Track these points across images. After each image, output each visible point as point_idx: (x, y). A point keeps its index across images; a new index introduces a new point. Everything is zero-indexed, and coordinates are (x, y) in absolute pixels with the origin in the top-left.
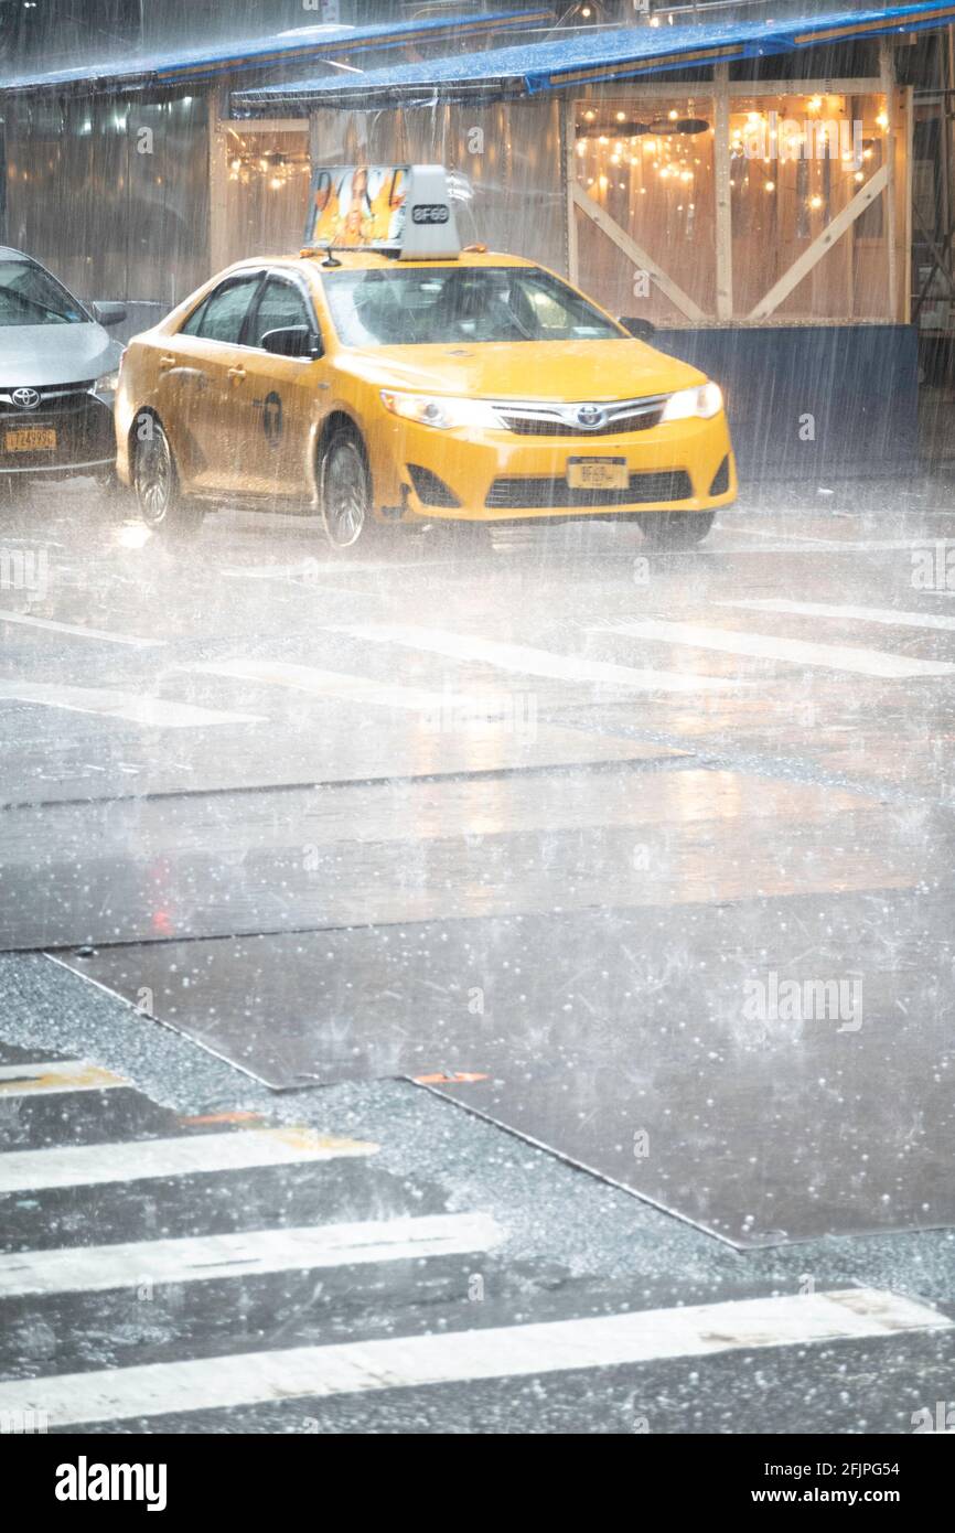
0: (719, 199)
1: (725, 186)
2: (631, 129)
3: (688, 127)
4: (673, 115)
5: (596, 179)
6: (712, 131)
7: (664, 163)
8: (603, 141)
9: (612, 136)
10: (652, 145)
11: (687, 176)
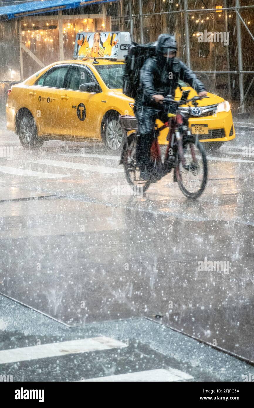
0: (60, 47)
1: (62, 43)
2: (36, 28)
3: (51, 27)
4: (48, 24)
5: (27, 42)
6: (58, 28)
7: (45, 37)
8: (29, 31)
9: (31, 30)
10: (42, 32)
11: (52, 41)
